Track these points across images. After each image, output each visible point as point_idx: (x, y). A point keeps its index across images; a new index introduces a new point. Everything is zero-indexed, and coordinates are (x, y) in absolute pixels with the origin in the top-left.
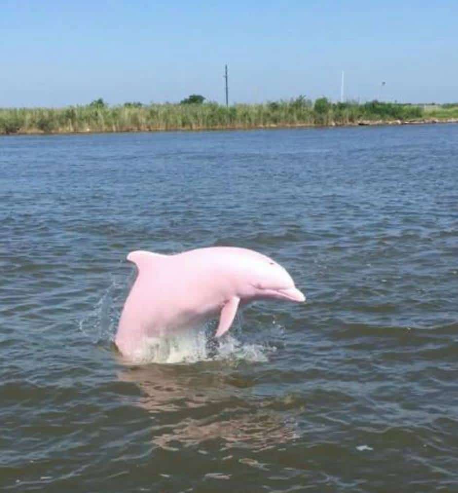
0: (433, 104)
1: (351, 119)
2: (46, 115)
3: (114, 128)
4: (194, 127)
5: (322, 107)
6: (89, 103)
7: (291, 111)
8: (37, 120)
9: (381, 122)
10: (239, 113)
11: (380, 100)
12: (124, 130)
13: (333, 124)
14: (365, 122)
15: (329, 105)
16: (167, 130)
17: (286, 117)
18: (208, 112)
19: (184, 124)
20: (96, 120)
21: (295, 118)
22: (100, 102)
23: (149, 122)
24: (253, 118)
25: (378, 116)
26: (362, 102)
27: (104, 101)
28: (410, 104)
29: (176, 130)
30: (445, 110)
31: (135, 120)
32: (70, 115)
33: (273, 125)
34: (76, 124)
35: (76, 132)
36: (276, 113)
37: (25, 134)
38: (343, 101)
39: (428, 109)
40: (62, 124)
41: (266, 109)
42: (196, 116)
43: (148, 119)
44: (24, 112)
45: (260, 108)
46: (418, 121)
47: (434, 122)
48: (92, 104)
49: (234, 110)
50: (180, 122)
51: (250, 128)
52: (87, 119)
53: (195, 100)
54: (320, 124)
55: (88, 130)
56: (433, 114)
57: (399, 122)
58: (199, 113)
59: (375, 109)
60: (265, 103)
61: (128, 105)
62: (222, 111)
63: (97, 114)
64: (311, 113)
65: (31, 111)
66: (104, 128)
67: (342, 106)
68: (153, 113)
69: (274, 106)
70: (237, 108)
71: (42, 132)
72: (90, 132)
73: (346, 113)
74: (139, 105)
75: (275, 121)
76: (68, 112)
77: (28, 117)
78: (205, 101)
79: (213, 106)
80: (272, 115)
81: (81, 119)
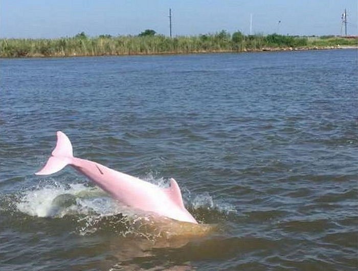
0: (314, 36)
1: (258, 47)
2: (46, 44)
3: (93, 54)
4: (149, 52)
5: (237, 38)
6: (75, 35)
7: (215, 41)
8: (39, 47)
9: (278, 49)
10: (180, 42)
11: (278, 34)
12: (100, 54)
13: (245, 50)
14: (267, 49)
15: (243, 36)
16: (129, 54)
17: (213, 45)
18: (158, 42)
19: (141, 51)
20: (81, 47)
21: (219, 46)
22: (82, 34)
23: (118, 49)
24: (190, 46)
25: (276, 45)
26: (265, 35)
27: (86, 34)
28: (298, 36)
29: (137, 54)
30: (322, 40)
31: (107, 47)
32: (62, 44)
33: (204, 51)
34: (67, 50)
35: (66, 56)
36: (206, 42)
37: (31, 57)
38: (251, 34)
39: (310, 40)
40: (57, 50)
41: (198, 40)
42: (150, 45)
43: (117, 46)
44: (30, 41)
45: (194, 39)
46: (304, 48)
47: (315, 49)
48: (77, 36)
49: (176, 40)
50: (139, 49)
51: (187, 52)
52: (74, 47)
53: (149, 33)
54: (236, 50)
55: (75, 54)
56: (314, 43)
57: (291, 48)
58: (152, 43)
59: (274, 40)
60: (198, 35)
61: (102, 37)
62: (168, 41)
63: (81, 43)
64: (230, 42)
65: (35, 41)
66: (86, 53)
67: (251, 38)
68: (120, 42)
69: (204, 38)
70: (178, 38)
71: (43, 56)
72: (76, 56)
73: (255, 42)
74: (109, 37)
75: (205, 48)
76: (61, 41)
77: (33, 45)
78: (155, 34)
79: (161, 38)
80: (203, 44)
81: (70, 47)
